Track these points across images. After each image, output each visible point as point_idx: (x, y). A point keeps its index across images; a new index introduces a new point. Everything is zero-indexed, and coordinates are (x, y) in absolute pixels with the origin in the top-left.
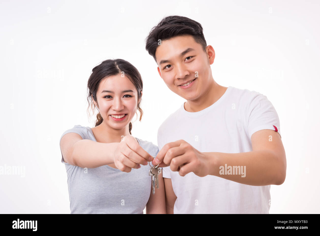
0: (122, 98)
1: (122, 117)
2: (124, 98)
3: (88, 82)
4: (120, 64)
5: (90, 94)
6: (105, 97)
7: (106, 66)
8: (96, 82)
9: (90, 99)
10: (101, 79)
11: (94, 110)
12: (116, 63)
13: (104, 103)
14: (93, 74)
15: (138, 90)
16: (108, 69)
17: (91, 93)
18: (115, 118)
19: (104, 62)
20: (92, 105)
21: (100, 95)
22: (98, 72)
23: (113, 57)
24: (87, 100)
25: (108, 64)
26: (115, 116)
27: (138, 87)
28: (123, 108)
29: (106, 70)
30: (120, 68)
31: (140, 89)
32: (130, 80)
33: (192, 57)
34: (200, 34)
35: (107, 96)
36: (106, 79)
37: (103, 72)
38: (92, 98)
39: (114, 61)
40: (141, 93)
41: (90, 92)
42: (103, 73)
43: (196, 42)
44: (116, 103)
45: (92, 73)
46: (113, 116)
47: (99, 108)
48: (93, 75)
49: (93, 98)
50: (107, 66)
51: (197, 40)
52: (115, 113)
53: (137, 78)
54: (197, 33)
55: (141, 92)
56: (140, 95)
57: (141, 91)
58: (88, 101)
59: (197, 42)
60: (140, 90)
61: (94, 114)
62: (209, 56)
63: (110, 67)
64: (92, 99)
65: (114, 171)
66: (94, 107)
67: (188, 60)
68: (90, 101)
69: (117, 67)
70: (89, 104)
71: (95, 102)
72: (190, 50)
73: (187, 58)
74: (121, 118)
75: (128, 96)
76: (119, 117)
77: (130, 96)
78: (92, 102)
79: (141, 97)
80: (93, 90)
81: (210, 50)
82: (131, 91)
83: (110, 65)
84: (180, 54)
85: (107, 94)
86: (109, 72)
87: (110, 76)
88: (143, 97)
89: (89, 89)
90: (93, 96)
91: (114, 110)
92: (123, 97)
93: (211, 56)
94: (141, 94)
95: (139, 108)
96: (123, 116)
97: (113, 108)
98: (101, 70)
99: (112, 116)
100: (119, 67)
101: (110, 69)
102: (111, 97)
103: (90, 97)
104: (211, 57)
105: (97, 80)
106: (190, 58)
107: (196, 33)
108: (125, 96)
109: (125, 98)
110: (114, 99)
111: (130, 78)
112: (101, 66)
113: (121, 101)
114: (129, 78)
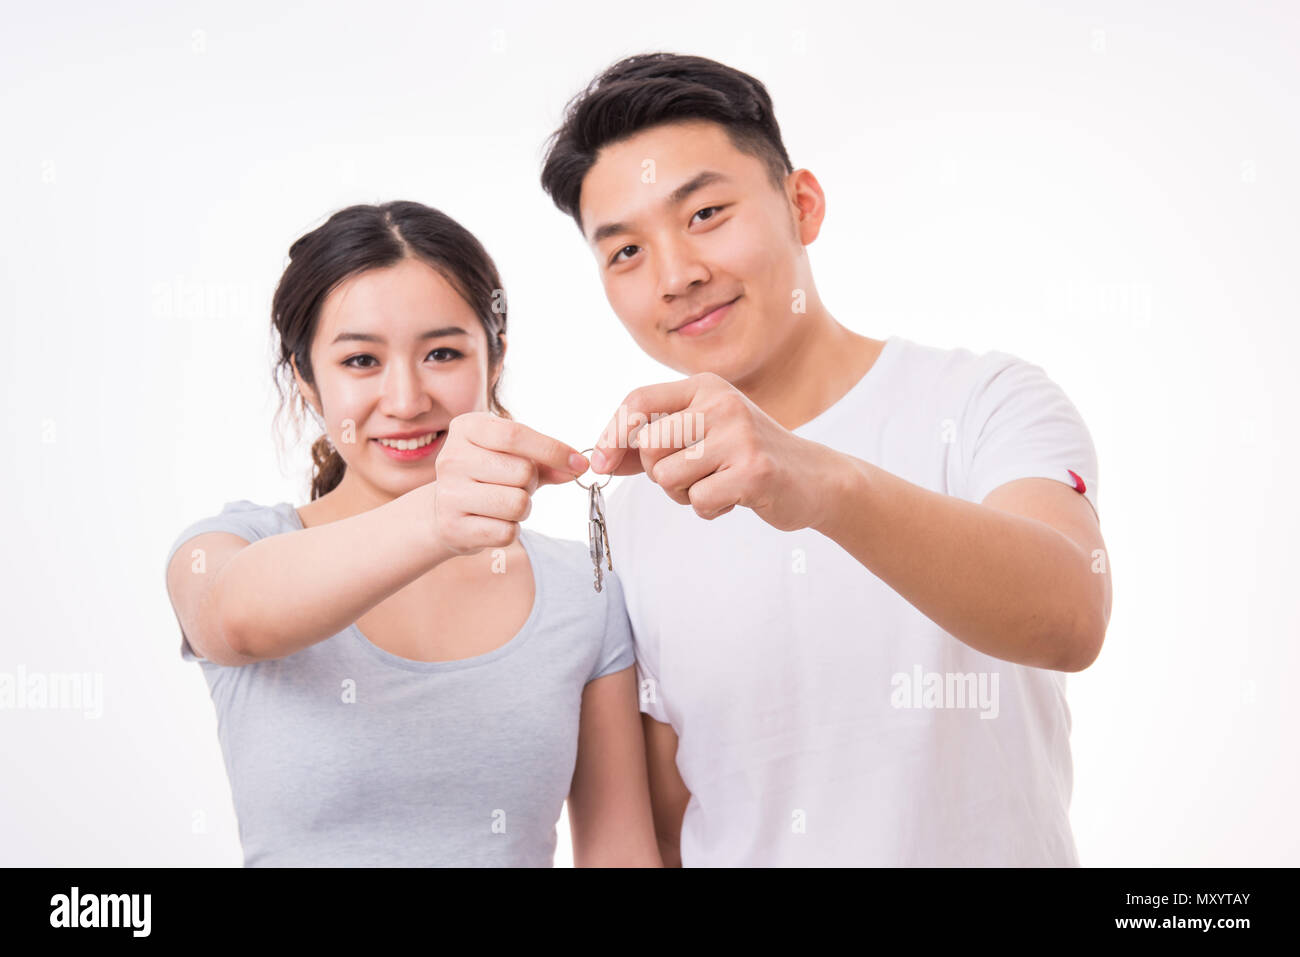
0: (420, 364)
1: (426, 445)
2: (427, 364)
3: (274, 301)
4: (407, 222)
5: (286, 354)
6: (348, 362)
7: (347, 231)
8: (308, 302)
9: (286, 374)
10: (329, 285)
11: (302, 420)
12: (388, 217)
13: (345, 390)
14: (295, 267)
15: (489, 328)
16: (355, 242)
17: (289, 347)
18: (396, 449)
19: (337, 218)
20: (293, 400)
21: (325, 352)
22: (313, 257)
23: (377, 195)
24: (270, 380)
25: (355, 222)
26: (393, 443)
27: (486, 316)
28: (426, 406)
29: (349, 245)
30: (407, 239)
31: (497, 322)
32: (451, 284)
33: (719, 208)
34: (757, 117)
35: (358, 358)
36: (349, 284)
37: (335, 257)
38: (293, 370)
39: (381, 210)
40: (501, 343)
41: (283, 346)
42: (336, 260)
43: (739, 148)
44: (395, 385)
45: (291, 265)
46: (386, 442)
47: (322, 414)
48: (295, 270)
49: (295, 369)
50: (353, 232)
51: (741, 140)
52: (394, 427)
53: (483, 275)
54: (742, 113)
55: (502, 336)
56: (496, 351)
57: (502, 332)
58: (275, 384)
59: (742, 148)
60: (495, 326)
61: (299, 439)
62: (796, 211)
63: (365, 235)
64: (294, 377)
65: (410, 674)
66: (303, 408)
67: (705, 221)
68: (285, 385)
69: (395, 231)
70: (283, 398)
71: (304, 386)
72: (709, 179)
73: (698, 213)
74: (419, 448)
75: (448, 356)
76: (413, 445)
77: (457, 355)
78: (295, 388)
79: (501, 361)
80: (296, 337)
81: (805, 189)
82: (457, 331)
83: (367, 226)
84: (669, 198)
85: (354, 348)
86: (358, 257)
87: (363, 270)
88: (509, 358)
89: (281, 331)
90: (297, 363)
91: (390, 416)
92: (426, 360)
93: (810, 211)
94: (501, 345)
95: (499, 408)
96: (429, 439)
97: (386, 408)
98: (327, 248)
99: (380, 441)
100: (404, 233)
101: (366, 242)
102: (373, 363)
103: (284, 367)
104: (808, 217)
105: (310, 291)
106: (713, 211)
107: (736, 113)
108: (432, 353)
109: (432, 361)
110: (387, 369)
111: (451, 275)
112: (326, 233)
113: (416, 378)
114: (446, 277)
